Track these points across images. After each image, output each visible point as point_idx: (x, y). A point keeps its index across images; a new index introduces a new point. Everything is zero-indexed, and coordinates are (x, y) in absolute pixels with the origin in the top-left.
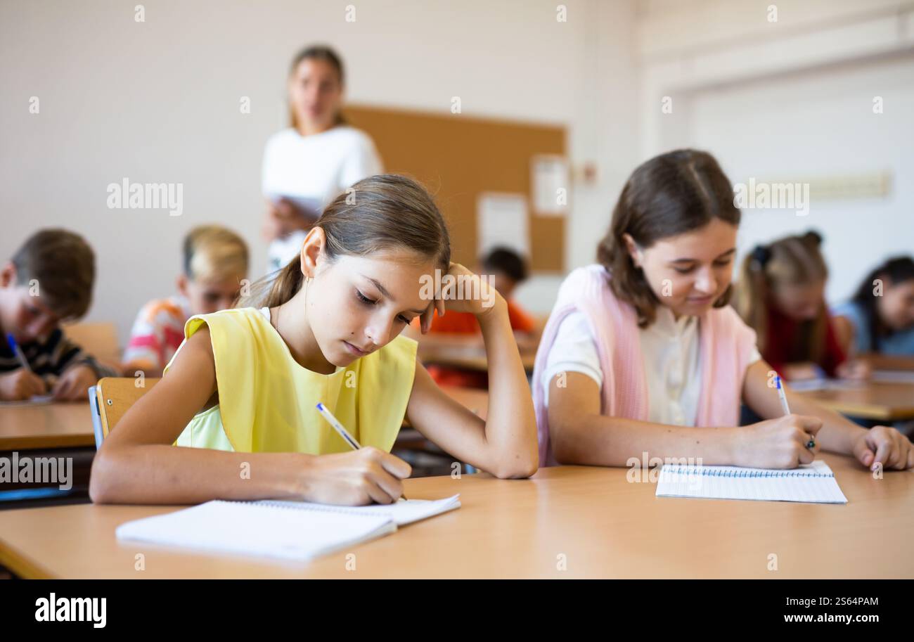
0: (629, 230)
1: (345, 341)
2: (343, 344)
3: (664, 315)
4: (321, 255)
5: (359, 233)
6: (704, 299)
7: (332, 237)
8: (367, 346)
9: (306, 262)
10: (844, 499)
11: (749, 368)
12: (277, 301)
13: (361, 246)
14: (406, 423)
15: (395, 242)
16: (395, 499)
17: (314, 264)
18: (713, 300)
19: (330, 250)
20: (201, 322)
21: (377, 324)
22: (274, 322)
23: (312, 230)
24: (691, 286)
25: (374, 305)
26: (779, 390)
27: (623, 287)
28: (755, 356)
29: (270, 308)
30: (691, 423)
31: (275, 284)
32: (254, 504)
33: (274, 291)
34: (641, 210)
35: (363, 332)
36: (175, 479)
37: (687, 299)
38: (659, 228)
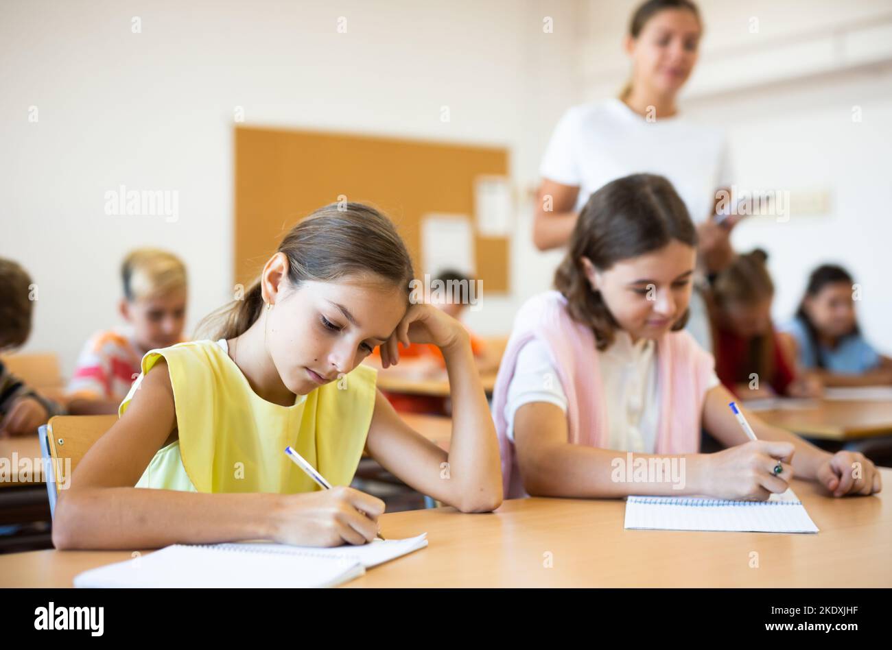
0: (587, 253)
1: (307, 368)
2: (305, 370)
3: (622, 338)
4: (284, 281)
5: (324, 258)
6: (662, 323)
7: (296, 262)
8: (330, 374)
9: (267, 288)
10: (816, 530)
11: (708, 393)
12: (233, 333)
13: (328, 271)
14: (365, 453)
15: (362, 267)
16: (368, 539)
17: (276, 290)
18: (671, 323)
19: (293, 275)
20: (159, 356)
21: (341, 350)
22: (232, 353)
23: (274, 257)
24: (650, 308)
25: (338, 332)
26: (737, 415)
27: (582, 310)
28: (713, 381)
29: (227, 339)
30: (650, 449)
31: (230, 315)
32: (216, 547)
33: (230, 322)
34: (598, 233)
35: (326, 360)
36: (142, 520)
37: (646, 322)
38: (617, 250)
